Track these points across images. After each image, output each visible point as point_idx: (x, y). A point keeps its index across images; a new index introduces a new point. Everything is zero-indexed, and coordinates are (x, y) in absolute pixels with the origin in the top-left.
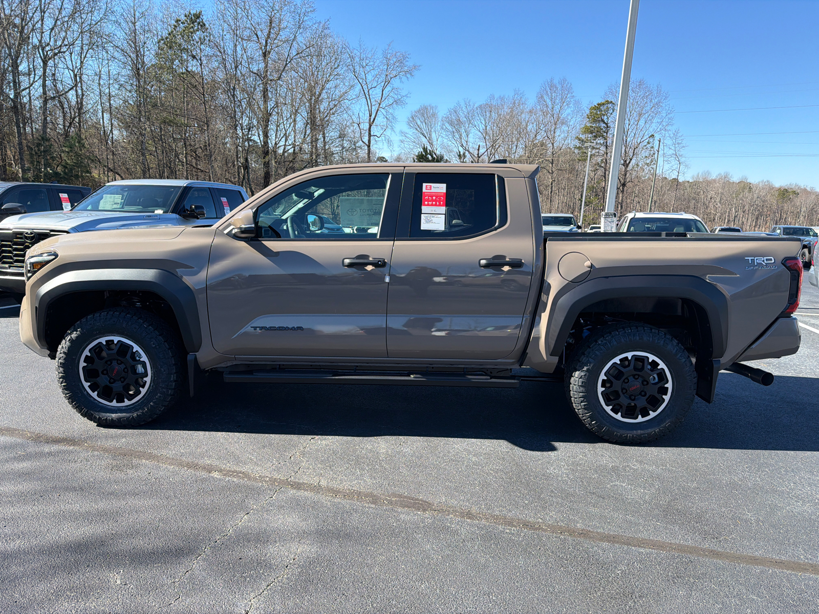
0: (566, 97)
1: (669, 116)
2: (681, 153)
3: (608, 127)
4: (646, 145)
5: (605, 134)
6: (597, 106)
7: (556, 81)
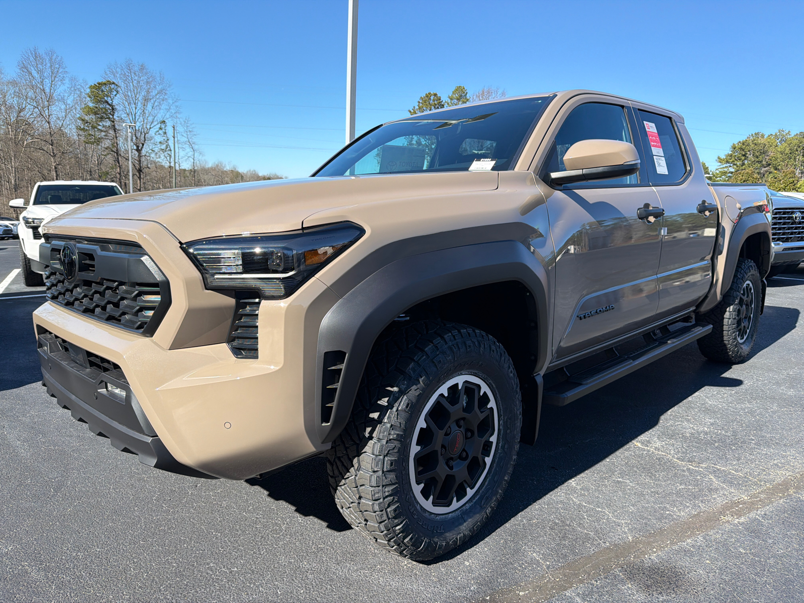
0: (58, 72)
1: (177, 104)
2: (194, 141)
3: (113, 109)
4: (158, 131)
5: (111, 117)
6: (97, 85)
7: (41, 51)
